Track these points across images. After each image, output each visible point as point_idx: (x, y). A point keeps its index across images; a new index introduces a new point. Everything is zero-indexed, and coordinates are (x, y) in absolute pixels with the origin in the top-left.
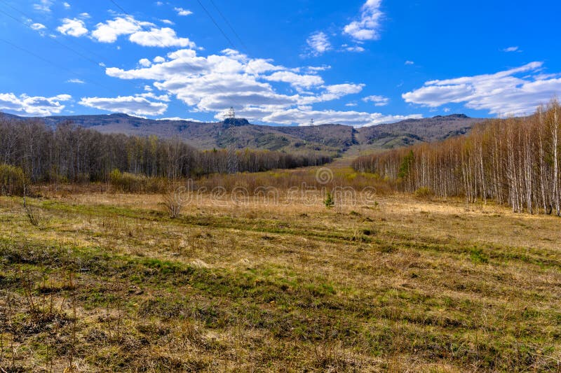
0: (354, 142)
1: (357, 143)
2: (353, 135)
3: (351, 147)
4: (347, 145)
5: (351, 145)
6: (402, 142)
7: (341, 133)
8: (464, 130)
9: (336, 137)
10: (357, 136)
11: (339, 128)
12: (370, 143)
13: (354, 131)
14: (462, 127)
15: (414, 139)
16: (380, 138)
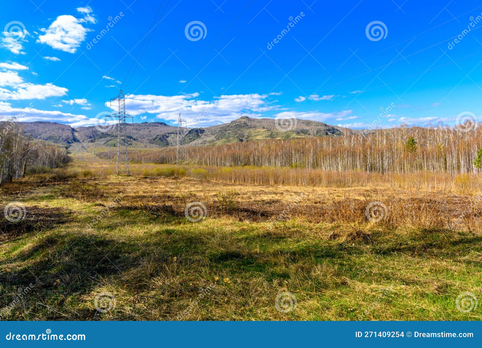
0: (75, 140)
1: (79, 141)
2: (73, 134)
3: (72, 144)
4: (69, 142)
5: (72, 142)
6: (122, 142)
7: (60, 131)
8: (167, 135)
9: (56, 134)
10: (76, 134)
11: (57, 126)
12: (92, 141)
13: (73, 130)
14: (165, 132)
15: (131, 140)
16: (101, 137)
